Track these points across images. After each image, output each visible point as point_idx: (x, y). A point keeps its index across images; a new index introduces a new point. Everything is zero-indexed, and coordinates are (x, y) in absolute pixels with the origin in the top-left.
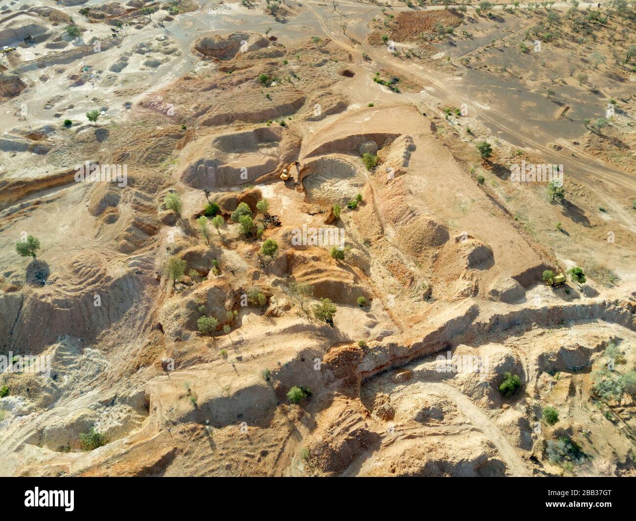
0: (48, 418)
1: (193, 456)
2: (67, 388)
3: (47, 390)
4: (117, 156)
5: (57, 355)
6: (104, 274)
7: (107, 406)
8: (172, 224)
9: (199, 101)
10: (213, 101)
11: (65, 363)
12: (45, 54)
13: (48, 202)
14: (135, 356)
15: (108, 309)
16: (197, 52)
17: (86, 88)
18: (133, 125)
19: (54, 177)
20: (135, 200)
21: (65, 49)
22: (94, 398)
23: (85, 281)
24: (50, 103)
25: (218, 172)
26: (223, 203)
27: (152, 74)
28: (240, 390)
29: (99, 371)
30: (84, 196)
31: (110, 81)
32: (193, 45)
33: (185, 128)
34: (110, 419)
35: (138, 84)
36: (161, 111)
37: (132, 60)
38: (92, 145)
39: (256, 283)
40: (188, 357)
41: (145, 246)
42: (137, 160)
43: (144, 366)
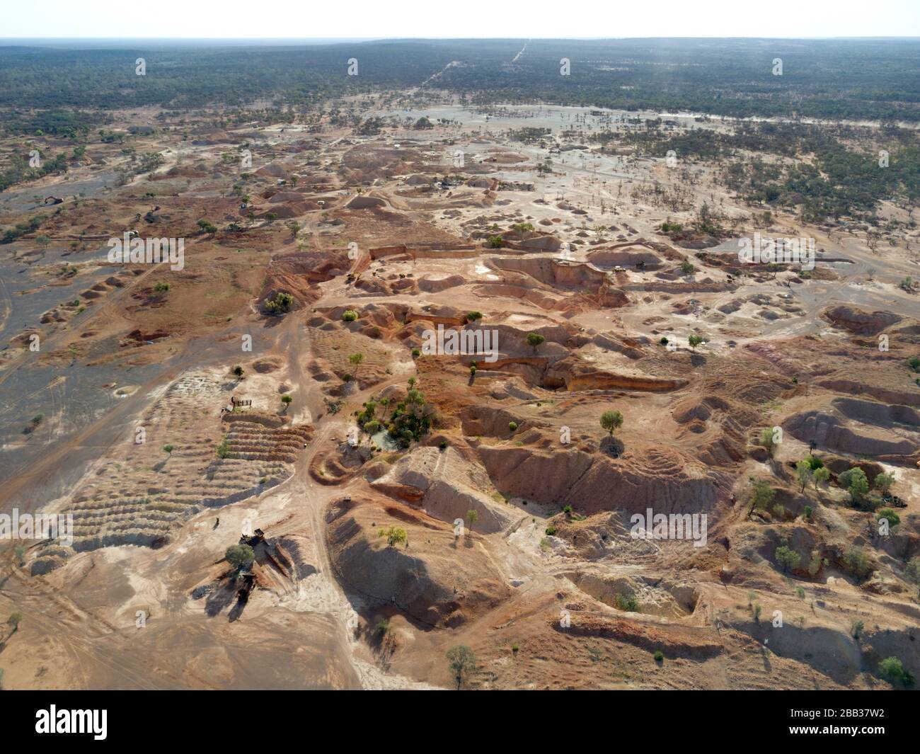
0: (588, 567)
1: (741, 663)
2: (613, 552)
3: (595, 544)
4: (710, 383)
5: (611, 520)
6: (680, 470)
7: (650, 585)
8: (761, 460)
9: (821, 361)
10: (839, 366)
11: (617, 531)
12: (653, 281)
13: (632, 397)
14: (690, 555)
15: (674, 503)
16: (827, 318)
17: (690, 318)
18: (734, 362)
19: (641, 381)
20: (726, 422)
21: (675, 281)
22: (638, 572)
23: (659, 468)
24: (650, 321)
25: (831, 431)
26: (830, 462)
27: (765, 324)
28: (818, 628)
29: (648, 552)
30: (670, 403)
31: (716, 319)
32: (823, 310)
33: (796, 382)
34: (649, 597)
35: (748, 329)
36: (771, 359)
37: (744, 307)
38: (685, 366)
39: (857, 548)
40: (754, 579)
41: (726, 466)
42: (733, 392)
43: (698, 568)
